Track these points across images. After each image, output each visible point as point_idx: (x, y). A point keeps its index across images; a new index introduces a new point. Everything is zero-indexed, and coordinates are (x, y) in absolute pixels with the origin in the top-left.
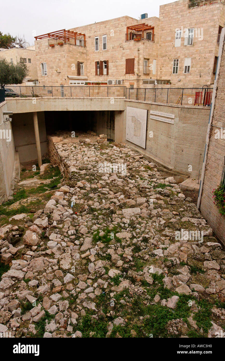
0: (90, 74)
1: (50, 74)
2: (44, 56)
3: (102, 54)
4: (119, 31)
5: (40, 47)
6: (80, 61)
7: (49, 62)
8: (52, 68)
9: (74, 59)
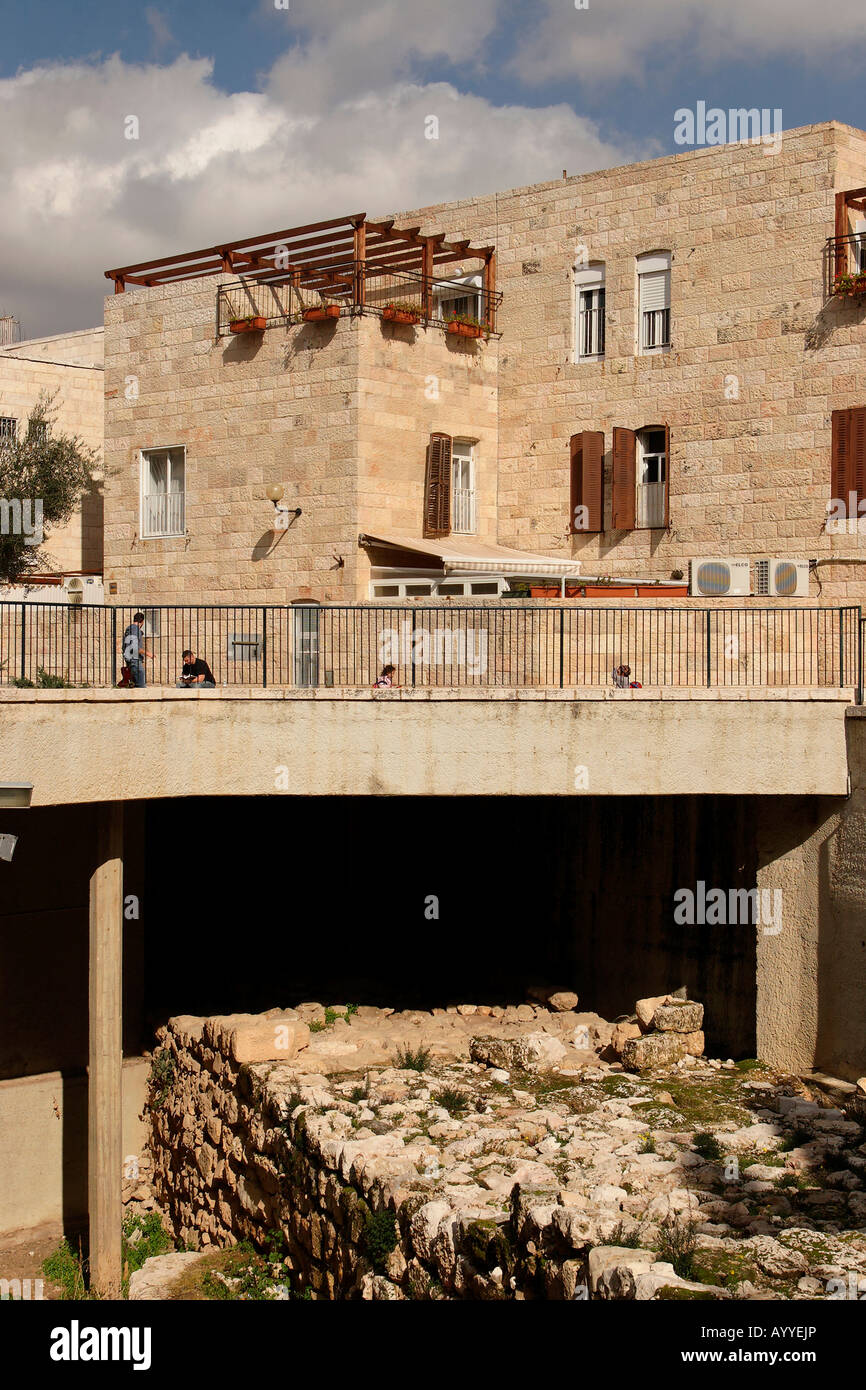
0: (527, 522)
1: (215, 525)
2: (172, 396)
3: (628, 378)
4: (772, 225)
5: (149, 341)
6: (453, 431)
7: (212, 436)
8: (238, 479)
9: (413, 419)
